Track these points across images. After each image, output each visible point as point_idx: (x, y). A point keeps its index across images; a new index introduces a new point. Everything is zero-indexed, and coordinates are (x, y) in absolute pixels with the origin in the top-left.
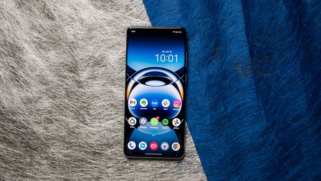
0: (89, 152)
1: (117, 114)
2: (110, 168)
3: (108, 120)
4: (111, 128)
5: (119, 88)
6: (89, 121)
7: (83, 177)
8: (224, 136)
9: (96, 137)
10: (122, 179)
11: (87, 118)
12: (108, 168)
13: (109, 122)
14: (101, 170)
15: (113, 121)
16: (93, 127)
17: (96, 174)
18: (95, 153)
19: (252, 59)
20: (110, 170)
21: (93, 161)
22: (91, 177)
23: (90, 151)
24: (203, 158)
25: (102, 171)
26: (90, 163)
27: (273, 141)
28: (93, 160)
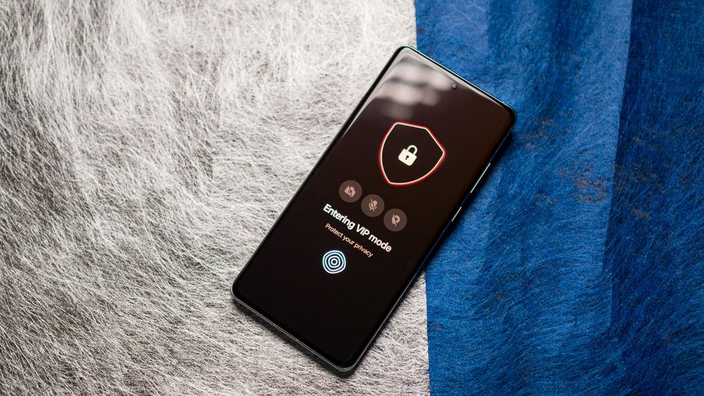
0: (178, 257)
1: (273, 192)
2: (213, 309)
3: (247, 200)
4: (249, 218)
5: (297, 138)
6: (202, 188)
7: (144, 308)
8: (501, 319)
9: (209, 229)
10: (232, 342)
11: (202, 177)
12: (209, 305)
13: (248, 205)
14: (192, 305)
15: (257, 206)
16: (208, 204)
17: (177, 312)
18: (190, 263)
19: (617, 169)
20: (211, 313)
21: (180, 280)
22: (162, 314)
23: (181, 254)
24: (436, 354)
25: (192, 309)
26: (171, 282)
27: (613, 369)
28: (181, 276)
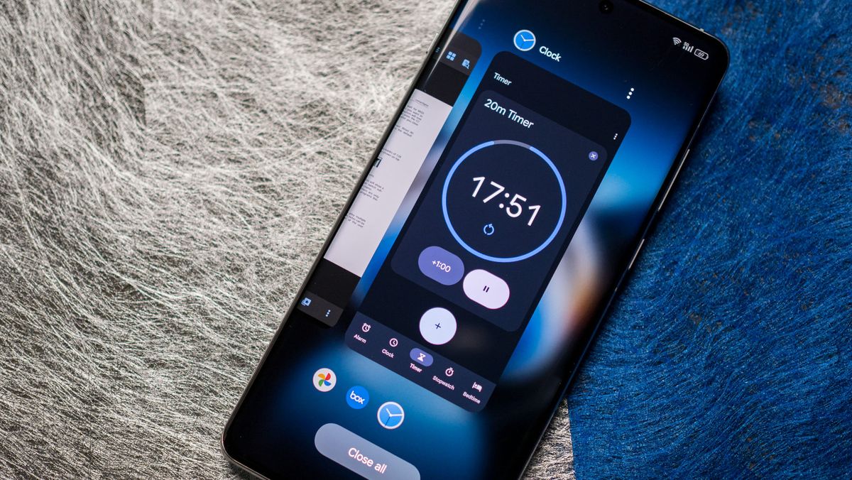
0: (91, 275)
1: (261, 144)
2: (163, 371)
3: (213, 161)
4: (219, 195)
5: (300, 40)
6: (128, 143)
7: (33, 376)
8: (702, 359)
9: (145, 219)
10: (201, 430)
11: (126, 122)
12: (153, 364)
13: (216, 170)
14: (122, 365)
15: (232, 171)
16: (141, 174)
17: (94, 380)
18: (115, 286)
20: (158, 378)
21: (96, 320)
22: (68, 386)
23: (95, 270)
24: (586, 434)
25: (123, 373)
26: (81, 323)
28: (97, 313)
